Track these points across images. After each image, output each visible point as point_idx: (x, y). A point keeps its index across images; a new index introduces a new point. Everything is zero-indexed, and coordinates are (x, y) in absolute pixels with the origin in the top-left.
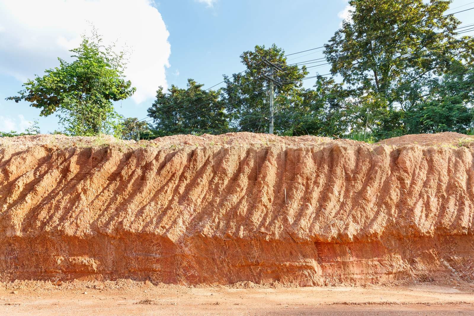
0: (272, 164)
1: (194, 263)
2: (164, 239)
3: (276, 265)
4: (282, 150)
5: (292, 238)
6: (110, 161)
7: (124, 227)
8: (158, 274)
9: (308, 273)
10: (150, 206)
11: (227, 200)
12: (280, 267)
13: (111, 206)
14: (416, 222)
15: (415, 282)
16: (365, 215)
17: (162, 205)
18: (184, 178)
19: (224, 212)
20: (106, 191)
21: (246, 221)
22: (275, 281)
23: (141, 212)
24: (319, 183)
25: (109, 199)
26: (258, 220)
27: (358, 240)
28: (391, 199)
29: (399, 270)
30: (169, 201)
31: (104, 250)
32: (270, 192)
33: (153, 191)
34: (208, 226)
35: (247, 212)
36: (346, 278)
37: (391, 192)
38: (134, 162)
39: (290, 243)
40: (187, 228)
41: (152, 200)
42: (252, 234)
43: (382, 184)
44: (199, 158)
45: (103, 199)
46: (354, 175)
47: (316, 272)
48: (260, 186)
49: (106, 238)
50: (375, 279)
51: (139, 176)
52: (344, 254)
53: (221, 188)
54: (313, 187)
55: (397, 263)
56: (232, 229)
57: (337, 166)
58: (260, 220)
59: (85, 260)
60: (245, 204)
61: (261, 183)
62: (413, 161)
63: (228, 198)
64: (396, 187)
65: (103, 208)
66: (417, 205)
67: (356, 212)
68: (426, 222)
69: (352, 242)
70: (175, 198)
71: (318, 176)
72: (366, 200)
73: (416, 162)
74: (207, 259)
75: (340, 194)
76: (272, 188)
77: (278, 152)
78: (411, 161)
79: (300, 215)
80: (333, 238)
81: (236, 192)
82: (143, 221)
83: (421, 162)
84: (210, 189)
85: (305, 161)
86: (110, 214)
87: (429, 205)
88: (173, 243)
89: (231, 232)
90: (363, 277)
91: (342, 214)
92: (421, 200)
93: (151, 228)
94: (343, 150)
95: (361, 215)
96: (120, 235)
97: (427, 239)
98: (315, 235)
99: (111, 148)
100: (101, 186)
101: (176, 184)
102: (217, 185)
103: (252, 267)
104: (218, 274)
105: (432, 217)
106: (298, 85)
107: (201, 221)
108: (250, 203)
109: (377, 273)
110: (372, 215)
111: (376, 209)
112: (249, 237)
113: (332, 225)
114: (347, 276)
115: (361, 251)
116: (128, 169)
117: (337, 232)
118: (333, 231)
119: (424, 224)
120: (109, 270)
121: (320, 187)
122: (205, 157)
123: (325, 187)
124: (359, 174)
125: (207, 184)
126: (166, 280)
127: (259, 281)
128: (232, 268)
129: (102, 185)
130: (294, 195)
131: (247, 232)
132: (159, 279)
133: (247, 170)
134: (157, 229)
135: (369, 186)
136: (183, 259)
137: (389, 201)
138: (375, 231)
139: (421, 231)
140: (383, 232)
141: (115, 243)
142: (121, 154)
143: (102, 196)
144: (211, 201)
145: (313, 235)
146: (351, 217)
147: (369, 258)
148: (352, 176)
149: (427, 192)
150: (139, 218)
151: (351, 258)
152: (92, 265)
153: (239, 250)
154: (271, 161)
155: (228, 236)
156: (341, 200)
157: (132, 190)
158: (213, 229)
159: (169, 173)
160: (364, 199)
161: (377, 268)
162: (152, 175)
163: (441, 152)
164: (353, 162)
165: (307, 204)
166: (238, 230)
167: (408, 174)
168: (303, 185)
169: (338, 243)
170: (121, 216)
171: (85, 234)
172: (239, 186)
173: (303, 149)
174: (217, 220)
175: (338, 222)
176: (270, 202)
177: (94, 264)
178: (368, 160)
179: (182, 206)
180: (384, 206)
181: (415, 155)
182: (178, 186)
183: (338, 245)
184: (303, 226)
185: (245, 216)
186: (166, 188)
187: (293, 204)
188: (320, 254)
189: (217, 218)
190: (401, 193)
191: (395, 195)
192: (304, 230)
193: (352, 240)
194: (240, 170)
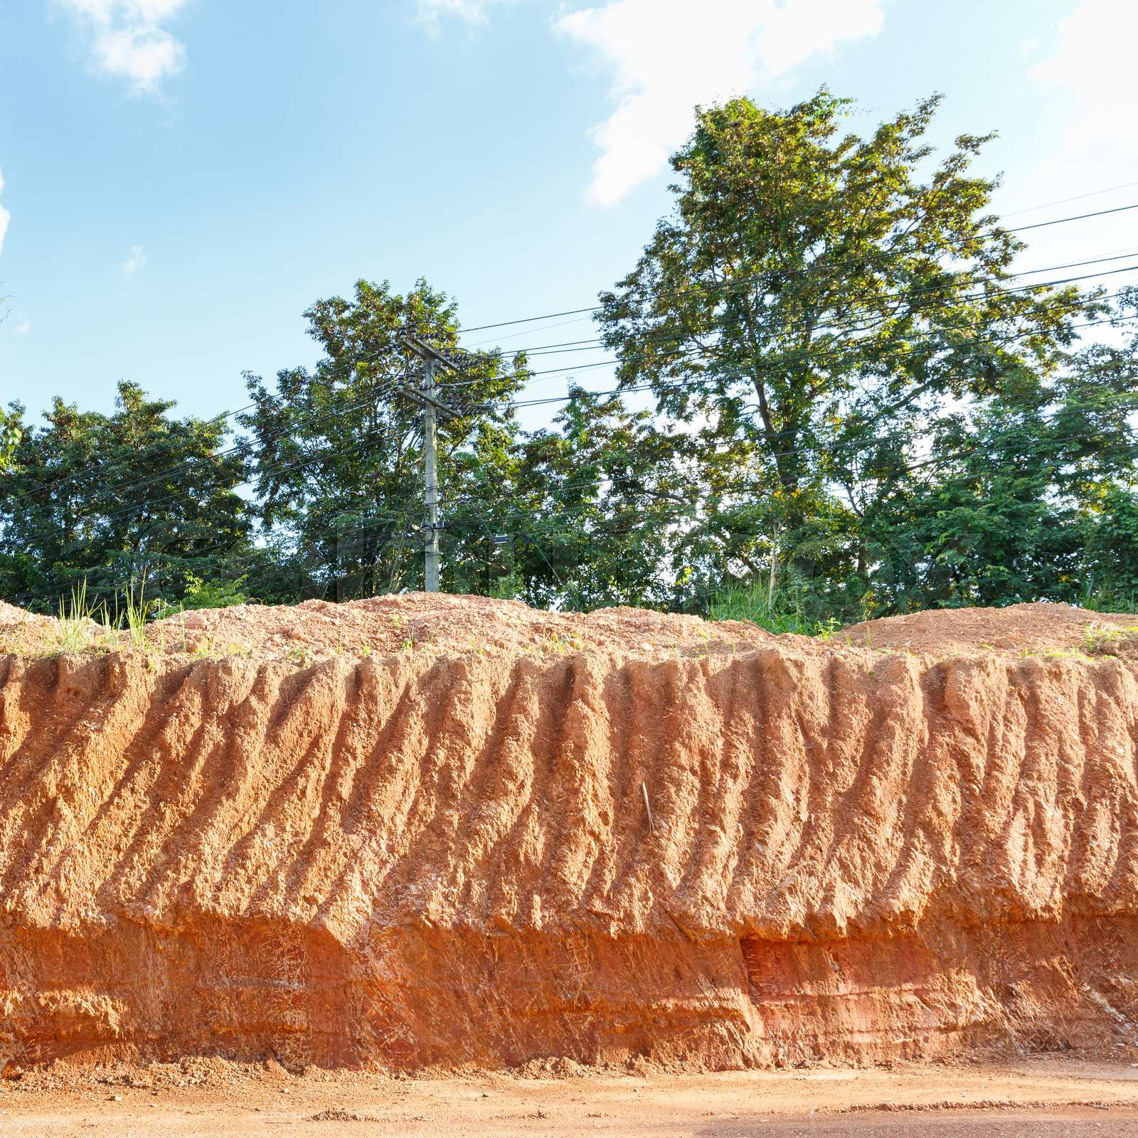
0: (593, 710)
1: (401, 1007)
2: (316, 936)
3: (637, 1007)
4: (614, 666)
5: (681, 930)
6: (125, 700)
7: (199, 900)
8: (298, 1040)
9: (728, 1030)
10: (264, 835)
11: (481, 818)
12: (649, 1015)
13: (149, 837)
14: (1015, 880)
15: (1022, 1051)
16: (873, 859)
17: (296, 834)
18: (348, 751)
19: (480, 852)
20: (126, 793)
21: (545, 881)
22: (636, 1057)
23: (239, 853)
24: (737, 767)
25: (139, 817)
26: (580, 876)
27: (860, 930)
28: (940, 814)
29: (973, 1018)
30: (314, 821)
31: (138, 971)
32: (601, 794)
33: (264, 792)
34: (437, 896)
35: (544, 854)
36: (833, 1043)
37: (937, 791)
38: (193, 703)
39: (675, 945)
40: (375, 902)
41: (265, 818)
42: (567, 919)
43: (910, 769)
44: (380, 691)
45: (123, 815)
46: (830, 744)
47: (748, 1029)
48: (573, 777)
49: (143, 935)
50: (912, 1045)
51: (217, 746)
52: (819, 973)
53: (461, 781)
54: (722, 779)
55: (966, 998)
56: (509, 902)
57: (780, 716)
58: (586, 877)
59: (85, 999)
60: (537, 829)
61: (573, 767)
62: (985, 702)
63: (485, 810)
64: (950, 778)
65: (126, 842)
66: (1012, 830)
67: (848, 851)
68: (1041, 880)
69: (843, 941)
70: (331, 812)
71: (729, 745)
72: (871, 815)
73: (994, 703)
74: (440, 992)
75: (798, 800)
76: (606, 783)
77: (605, 672)
78: (982, 701)
79: (696, 861)
80: (794, 928)
81: (506, 794)
82: (249, 881)
83: (1008, 703)
84: (425, 784)
85: (692, 701)
86: (150, 861)
87: (1043, 830)
88: (341, 948)
89: (508, 914)
90: (879, 1041)
91: (812, 858)
92: (1020, 814)
93: (275, 903)
94: (793, 672)
95: (863, 858)
96: (186, 923)
97: (1043, 927)
98: (744, 919)
99: (122, 659)
100: (108, 775)
101: (327, 771)
102: (446, 771)
103: (567, 1016)
104: (474, 1039)
105: (1054, 865)
106: (499, 414)
107: (412, 880)
108: (549, 825)
109: (916, 1028)
110: (891, 861)
111: (900, 844)
112: (561, 926)
113: (789, 889)
114: (834, 1037)
115: (868, 963)
116: (181, 724)
117: (804, 911)
118: (793, 907)
119: (1034, 886)
120: (154, 1031)
121: (740, 780)
122: (397, 687)
123: (754, 778)
124: (843, 740)
125: (417, 771)
126: (323, 1057)
127: (590, 1056)
128: (511, 1020)
129: (112, 773)
130: (674, 803)
131: (553, 911)
132: (304, 1054)
133: (527, 729)
134: (293, 907)
135: (875, 774)
136: (371, 995)
137: (935, 821)
138: (906, 905)
139: (1028, 904)
140: (926, 910)
141: (170, 949)
142: (151, 679)
143: (118, 807)
144: (433, 821)
145: (738, 918)
146: (835, 865)
147: (890, 985)
148: (825, 745)
149: (1034, 792)
150: (237, 873)
151: (841, 986)
152: (107, 1014)
153: (532, 967)
154: (592, 701)
155: (500, 926)
156: (804, 817)
157: (202, 787)
158: (454, 906)
159: (301, 735)
160: (868, 813)
161: (913, 1014)
162: (253, 744)
163: (1057, 676)
164: (822, 704)
165: (713, 828)
166: (526, 906)
167: (978, 740)
168: (694, 773)
169: (806, 942)
170: (186, 867)
171: (83, 922)
172: (512, 776)
173: (680, 666)
174: (461, 878)
175: (803, 880)
176: (606, 824)
177: (113, 1013)
178: (864, 697)
179: (354, 837)
180: (921, 833)
181: (989, 683)
182: (333, 777)
183: (805, 948)
184: (709, 895)
185: (542, 864)
186: (301, 782)
187: (674, 828)
188: (755, 973)
189: (460, 870)
190: (963, 795)
191: (948, 801)
192: (712, 905)
193: (845, 931)
194: (504, 727)
